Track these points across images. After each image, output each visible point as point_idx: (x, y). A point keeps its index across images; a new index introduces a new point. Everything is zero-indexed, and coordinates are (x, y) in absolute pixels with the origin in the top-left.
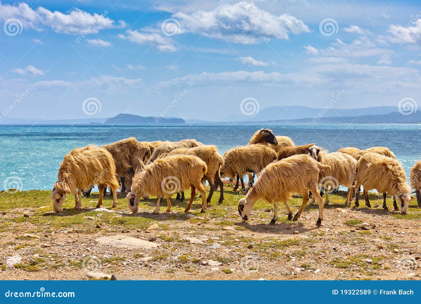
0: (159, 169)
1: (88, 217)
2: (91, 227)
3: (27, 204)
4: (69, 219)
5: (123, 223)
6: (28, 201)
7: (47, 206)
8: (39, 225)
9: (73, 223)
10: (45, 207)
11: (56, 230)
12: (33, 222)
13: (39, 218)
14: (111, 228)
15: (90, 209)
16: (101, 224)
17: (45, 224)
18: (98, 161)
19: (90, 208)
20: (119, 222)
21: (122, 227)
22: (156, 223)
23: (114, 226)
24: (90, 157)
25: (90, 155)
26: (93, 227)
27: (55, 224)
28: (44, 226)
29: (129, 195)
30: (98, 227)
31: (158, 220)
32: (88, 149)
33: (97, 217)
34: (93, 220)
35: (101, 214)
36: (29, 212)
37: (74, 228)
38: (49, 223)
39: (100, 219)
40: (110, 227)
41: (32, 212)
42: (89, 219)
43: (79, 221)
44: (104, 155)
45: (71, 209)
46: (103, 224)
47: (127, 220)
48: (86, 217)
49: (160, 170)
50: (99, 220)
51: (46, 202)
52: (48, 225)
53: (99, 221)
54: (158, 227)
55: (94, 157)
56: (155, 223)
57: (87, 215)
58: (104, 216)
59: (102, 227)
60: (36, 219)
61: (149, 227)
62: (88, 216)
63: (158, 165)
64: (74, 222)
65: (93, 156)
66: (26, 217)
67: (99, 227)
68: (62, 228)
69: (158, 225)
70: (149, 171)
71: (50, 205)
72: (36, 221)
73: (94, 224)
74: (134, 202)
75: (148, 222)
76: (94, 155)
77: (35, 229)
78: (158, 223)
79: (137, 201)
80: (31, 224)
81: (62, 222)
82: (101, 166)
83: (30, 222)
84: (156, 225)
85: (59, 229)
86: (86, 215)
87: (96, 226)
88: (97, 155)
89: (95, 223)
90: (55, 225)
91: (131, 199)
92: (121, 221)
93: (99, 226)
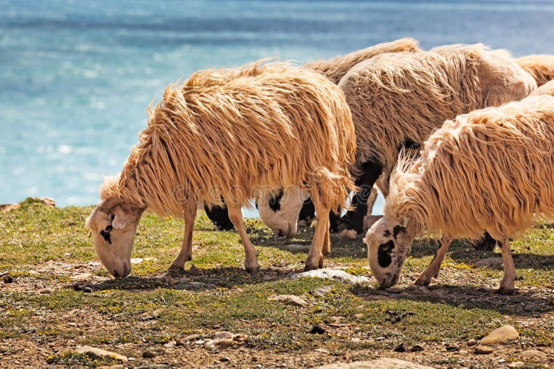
0: (478, 143)
1: (285, 297)
2: (294, 330)
3: (83, 249)
4: (221, 302)
5: (398, 320)
6: (86, 239)
7: (147, 259)
8: (124, 318)
9: (236, 317)
10: (141, 260)
11: (179, 335)
12: (104, 309)
13: (124, 297)
14: (360, 333)
15: (291, 271)
16: (326, 322)
17: (142, 316)
18: (278, 110)
19: (291, 267)
20: (388, 316)
21: (396, 333)
22: (510, 323)
23: (370, 329)
24: (250, 100)
25: (253, 91)
26: (303, 330)
27: (177, 317)
28: (142, 323)
29: (378, 230)
30: (316, 330)
31: (518, 314)
32: (255, 73)
33: (313, 298)
34: (300, 306)
35: (328, 289)
36: (90, 274)
37: (237, 332)
38: (156, 313)
39: (322, 305)
40: (356, 332)
41: (99, 275)
42: (287, 302)
43: (255, 308)
44: (308, 93)
45: (228, 269)
46: (334, 321)
47: (414, 311)
48: (277, 298)
49: (485, 149)
50: (320, 308)
51: (146, 243)
52: (154, 318)
53: (320, 311)
54: (517, 334)
55: (266, 98)
56: (505, 323)
57: (282, 290)
58: (337, 295)
59: (330, 331)
60: (115, 300)
61: (487, 334)
62: (283, 293)
63: (476, 132)
64: (239, 311)
65: (264, 94)
66: (81, 292)
67: (321, 332)
68: (201, 331)
69: (517, 328)
70: (446, 152)
71: (157, 255)
72: (114, 305)
73: (306, 321)
74: (392, 254)
75: (482, 318)
76: (268, 93)
77: (111, 331)
78: (516, 323)
79: (402, 252)
80: (99, 317)
81: (200, 311)
82: (288, 129)
83: (94, 307)
84: (511, 328)
85: (189, 334)
86: (276, 291)
87: (311, 327)
88: (279, 92)
89: (307, 317)
90: (176, 322)
91: (382, 246)
92: (395, 314)
93: (322, 326)
